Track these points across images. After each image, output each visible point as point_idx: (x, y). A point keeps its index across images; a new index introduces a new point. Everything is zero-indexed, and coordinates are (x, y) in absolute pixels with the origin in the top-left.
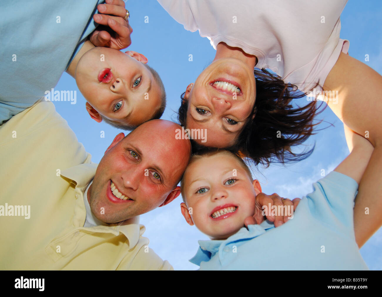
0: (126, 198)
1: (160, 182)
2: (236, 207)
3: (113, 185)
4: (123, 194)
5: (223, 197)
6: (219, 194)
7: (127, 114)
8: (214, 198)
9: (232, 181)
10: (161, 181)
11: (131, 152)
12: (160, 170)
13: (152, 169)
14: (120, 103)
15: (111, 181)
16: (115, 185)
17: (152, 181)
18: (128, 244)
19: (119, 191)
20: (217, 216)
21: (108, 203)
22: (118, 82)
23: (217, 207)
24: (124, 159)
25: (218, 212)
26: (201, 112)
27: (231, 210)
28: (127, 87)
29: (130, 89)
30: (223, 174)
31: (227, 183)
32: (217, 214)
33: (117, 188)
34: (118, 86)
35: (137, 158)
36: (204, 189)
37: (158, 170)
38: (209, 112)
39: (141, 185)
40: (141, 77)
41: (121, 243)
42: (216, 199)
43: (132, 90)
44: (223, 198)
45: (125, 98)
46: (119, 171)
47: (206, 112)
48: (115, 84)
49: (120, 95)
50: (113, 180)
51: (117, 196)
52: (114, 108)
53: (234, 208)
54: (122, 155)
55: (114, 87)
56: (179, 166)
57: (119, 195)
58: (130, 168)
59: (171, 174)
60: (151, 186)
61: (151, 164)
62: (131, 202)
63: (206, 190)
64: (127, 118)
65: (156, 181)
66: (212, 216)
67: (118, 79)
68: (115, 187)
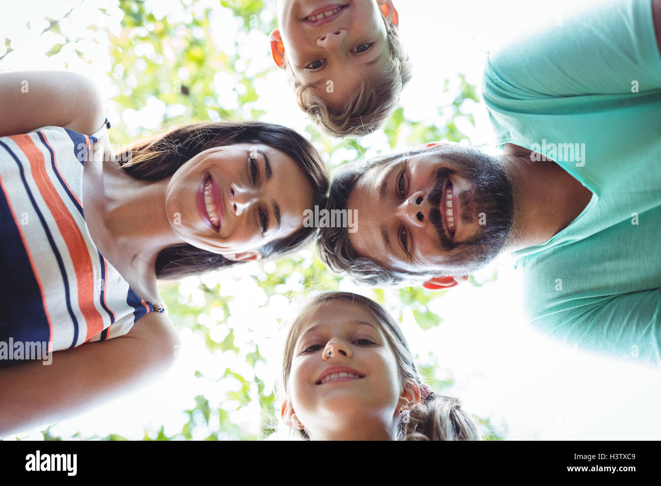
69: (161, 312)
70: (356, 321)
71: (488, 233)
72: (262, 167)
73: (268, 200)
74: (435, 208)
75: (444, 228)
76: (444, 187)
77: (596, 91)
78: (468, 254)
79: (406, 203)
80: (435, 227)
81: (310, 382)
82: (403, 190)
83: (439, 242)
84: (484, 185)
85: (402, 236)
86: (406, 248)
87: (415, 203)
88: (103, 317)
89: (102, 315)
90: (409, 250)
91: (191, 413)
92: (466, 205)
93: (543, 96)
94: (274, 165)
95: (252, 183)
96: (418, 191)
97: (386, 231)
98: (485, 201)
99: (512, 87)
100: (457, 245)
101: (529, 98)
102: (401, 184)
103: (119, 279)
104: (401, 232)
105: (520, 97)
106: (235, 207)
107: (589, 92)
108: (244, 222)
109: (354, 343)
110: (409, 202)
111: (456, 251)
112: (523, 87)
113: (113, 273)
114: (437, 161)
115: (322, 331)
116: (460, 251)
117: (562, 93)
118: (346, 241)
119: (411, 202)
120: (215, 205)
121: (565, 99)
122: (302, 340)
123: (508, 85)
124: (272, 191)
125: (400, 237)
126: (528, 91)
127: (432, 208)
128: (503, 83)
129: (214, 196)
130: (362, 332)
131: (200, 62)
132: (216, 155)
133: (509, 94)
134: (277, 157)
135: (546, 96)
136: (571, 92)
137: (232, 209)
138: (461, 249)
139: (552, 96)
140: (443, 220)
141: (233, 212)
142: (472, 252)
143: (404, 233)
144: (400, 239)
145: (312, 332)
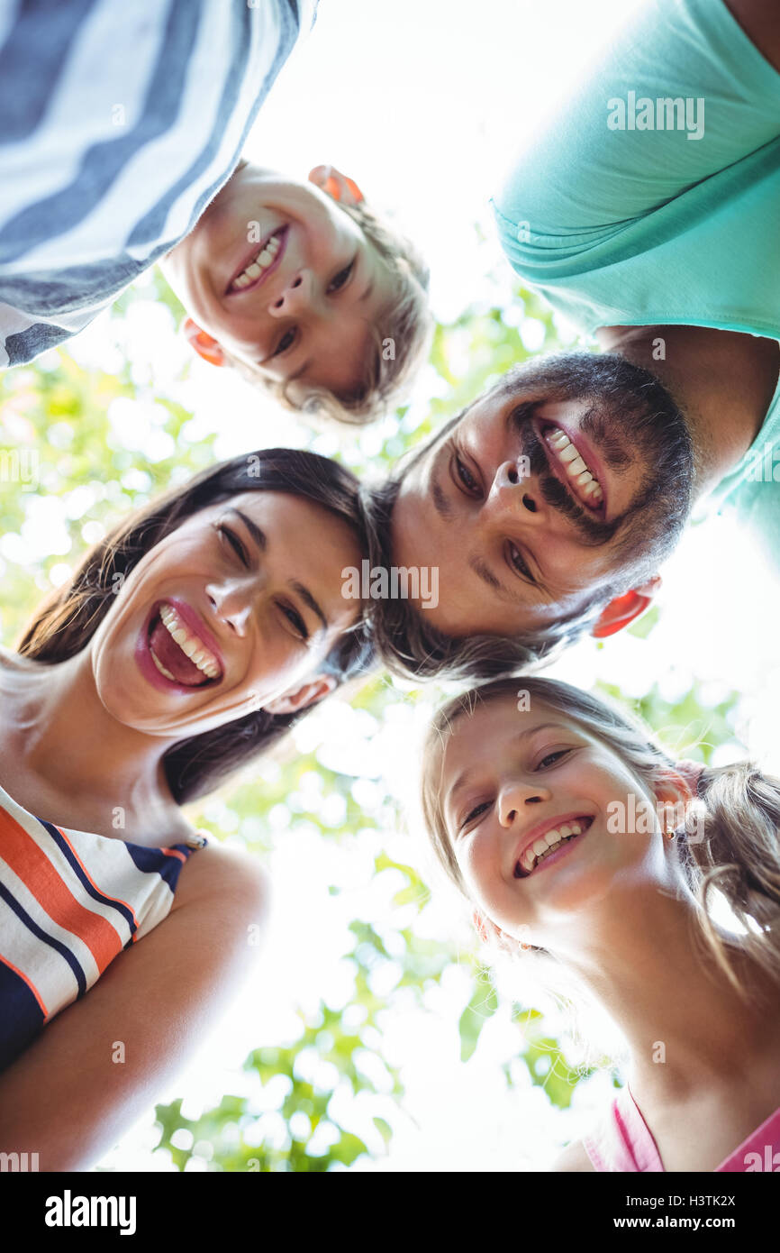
69: (204, 845)
70: (522, 735)
71: (663, 467)
72: (244, 533)
73: (280, 585)
74: (545, 478)
75: (579, 504)
76: (538, 436)
77: (697, 176)
78: (644, 529)
79: (494, 491)
80: (562, 512)
81: (504, 880)
82: (475, 485)
83: (584, 537)
84: (610, 383)
85: (515, 561)
86: (532, 578)
87: (509, 484)
88: (106, 918)
89: (103, 915)
90: (538, 580)
91: (352, 956)
92: (603, 436)
93: (618, 226)
94: (262, 521)
95: (244, 568)
96: (499, 465)
97: (484, 565)
98: (631, 409)
99: (560, 239)
100: (619, 520)
101: (598, 241)
102: (466, 476)
103: (100, 844)
104: (508, 555)
105: (582, 247)
106: (231, 625)
107: (689, 182)
108: (260, 642)
109: (538, 769)
110: (498, 486)
111: (622, 533)
112: (576, 228)
113: (81, 842)
114: (504, 401)
115: (477, 779)
116: (627, 530)
117: (646, 206)
118: (424, 629)
119: (502, 485)
120: (197, 638)
121: (657, 213)
122: (451, 811)
123: (553, 239)
124: (281, 567)
125: (512, 564)
126: (588, 231)
127: (541, 480)
128: (544, 238)
129: (188, 624)
130: (543, 742)
131: (75, 409)
132: (158, 565)
133: (562, 252)
134: (260, 506)
135: (623, 224)
136: (660, 198)
137: (228, 629)
138: (628, 524)
139: (633, 220)
140: (570, 492)
141: (233, 633)
142: (650, 521)
143: (516, 555)
144: (514, 567)
145: (461, 789)
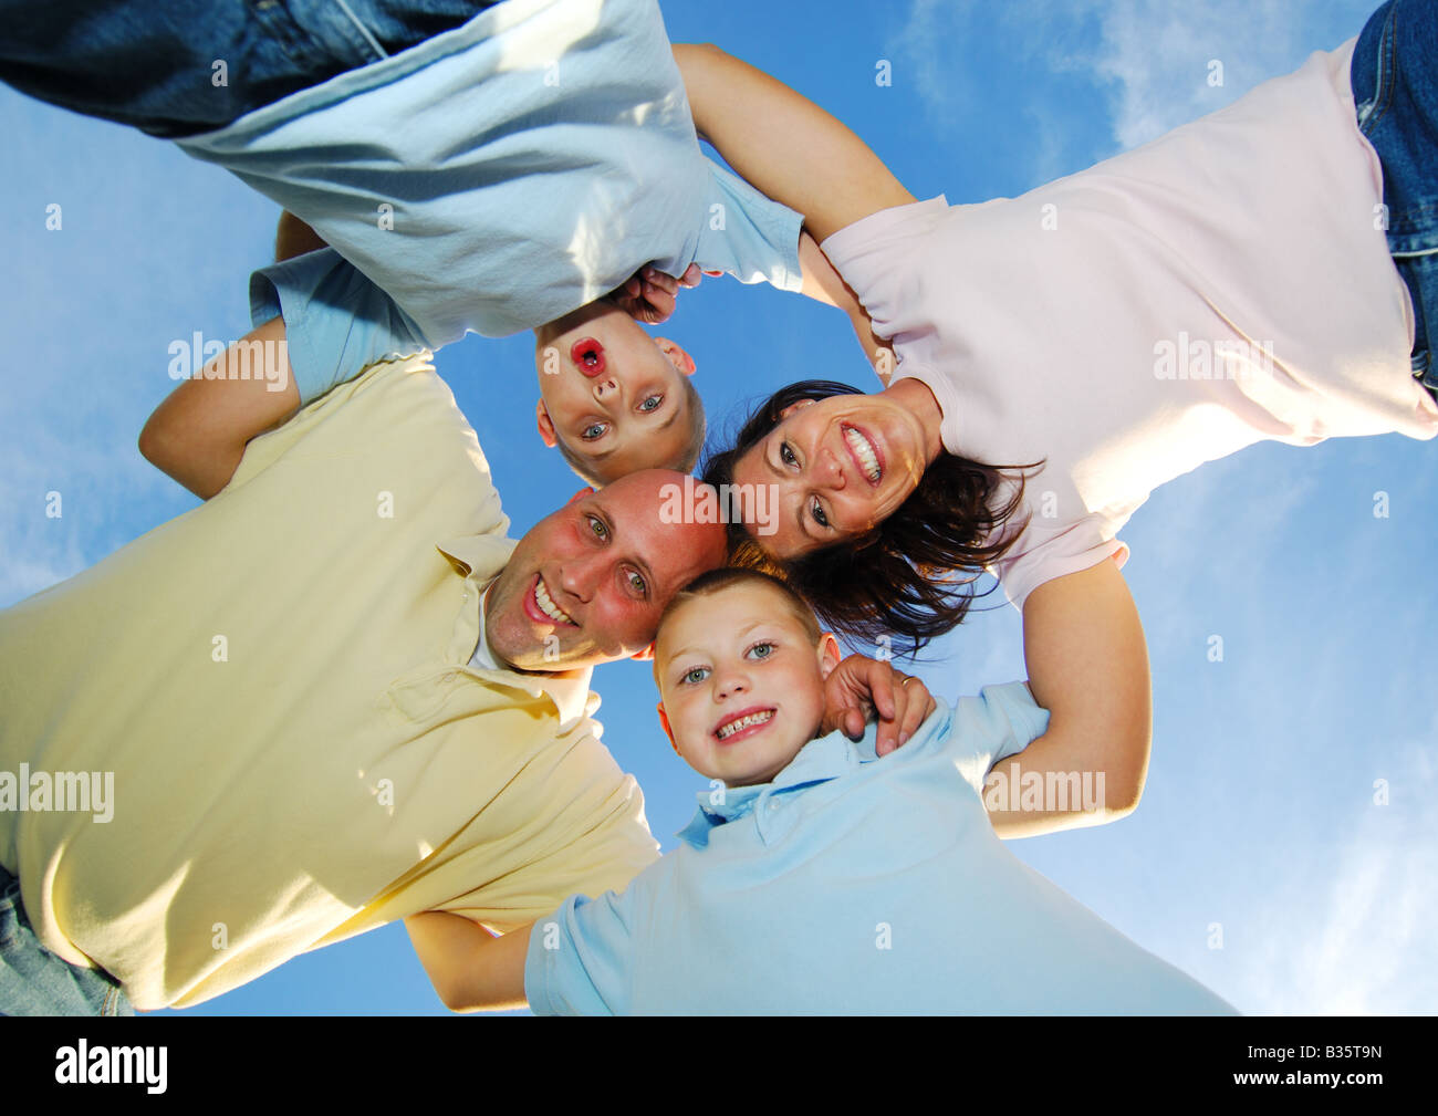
0: (564, 618)
1: (641, 596)
2: (773, 711)
3: (542, 584)
4: (558, 608)
5: (739, 689)
6: (728, 685)
7: (604, 450)
8: (717, 694)
9: (763, 648)
10: (646, 596)
11: (593, 522)
12: (647, 567)
13: (632, 563)
14: (602, 427)
15: (540, 578)
16: (546, 586)
17: (624, 589)
18: (559, 719)
19: (551, 600)
20: (728, 735)
21: (523, 621)
22: (612, 385)
23: (727, 717)
24: (576, 533)
25: (731, 727)
26: (788, 456)
27: (760, 718)
28: (626, 402)
29: (632, 408)
30: (741, 635)
31: (753, 655)
32: (728, 731)
33: (548, 592)
34: (609, 393)
35: (603, 538)
36: (700, 670)
37: (643, 568)
38: (800, 466)
39: (598, 595)
40: (663, 397)
41: (546, 716)
42: (724, 696)
43: (633, 413)
44: (740, 694)
45: (612, 421)
46: (557, 555)
47: (795, 463)
48: (605, 385)
49: (607, 413)
50: (544, 574)
51: (544, 610)
52: (586, 430)
53: (769, 713)
54: (572, 526)
55: (601, 389)
56: (692, 568)
57: (549, 608)
58: (583, 554)
59: (669, 581)
60: (620, 600)
61: (629, 553)
62: (572, 629)
63: (706, 674)
64: (600, 457)
65: (633, 593)
66: (717, 734)
67: (614, 380)
68: (544, 590)
